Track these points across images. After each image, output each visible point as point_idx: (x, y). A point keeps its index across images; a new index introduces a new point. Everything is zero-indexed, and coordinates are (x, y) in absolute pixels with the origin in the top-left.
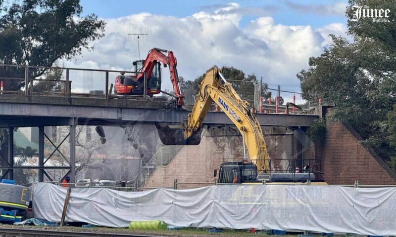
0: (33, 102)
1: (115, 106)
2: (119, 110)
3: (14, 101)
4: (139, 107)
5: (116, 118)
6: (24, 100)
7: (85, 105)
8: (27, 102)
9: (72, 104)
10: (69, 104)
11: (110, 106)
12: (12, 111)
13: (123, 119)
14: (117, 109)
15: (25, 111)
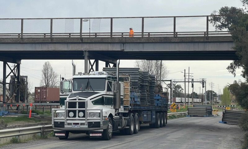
0: (54, 42)
1: (116, 42)
2: (122, 45)
3: (41, 42)
4: (136, 41)
5: (120, 50)
6: (48, 41)
7: (93, 42)
8: (51, 41)
9: (83, 42)
10: (81, 42)
11: (112, 41)
12: (42, 48)
13: (125, 51)
14: (120, 44)
15: (51, 48)
